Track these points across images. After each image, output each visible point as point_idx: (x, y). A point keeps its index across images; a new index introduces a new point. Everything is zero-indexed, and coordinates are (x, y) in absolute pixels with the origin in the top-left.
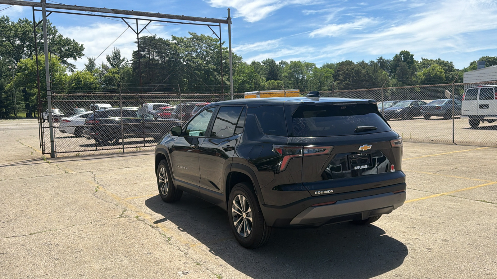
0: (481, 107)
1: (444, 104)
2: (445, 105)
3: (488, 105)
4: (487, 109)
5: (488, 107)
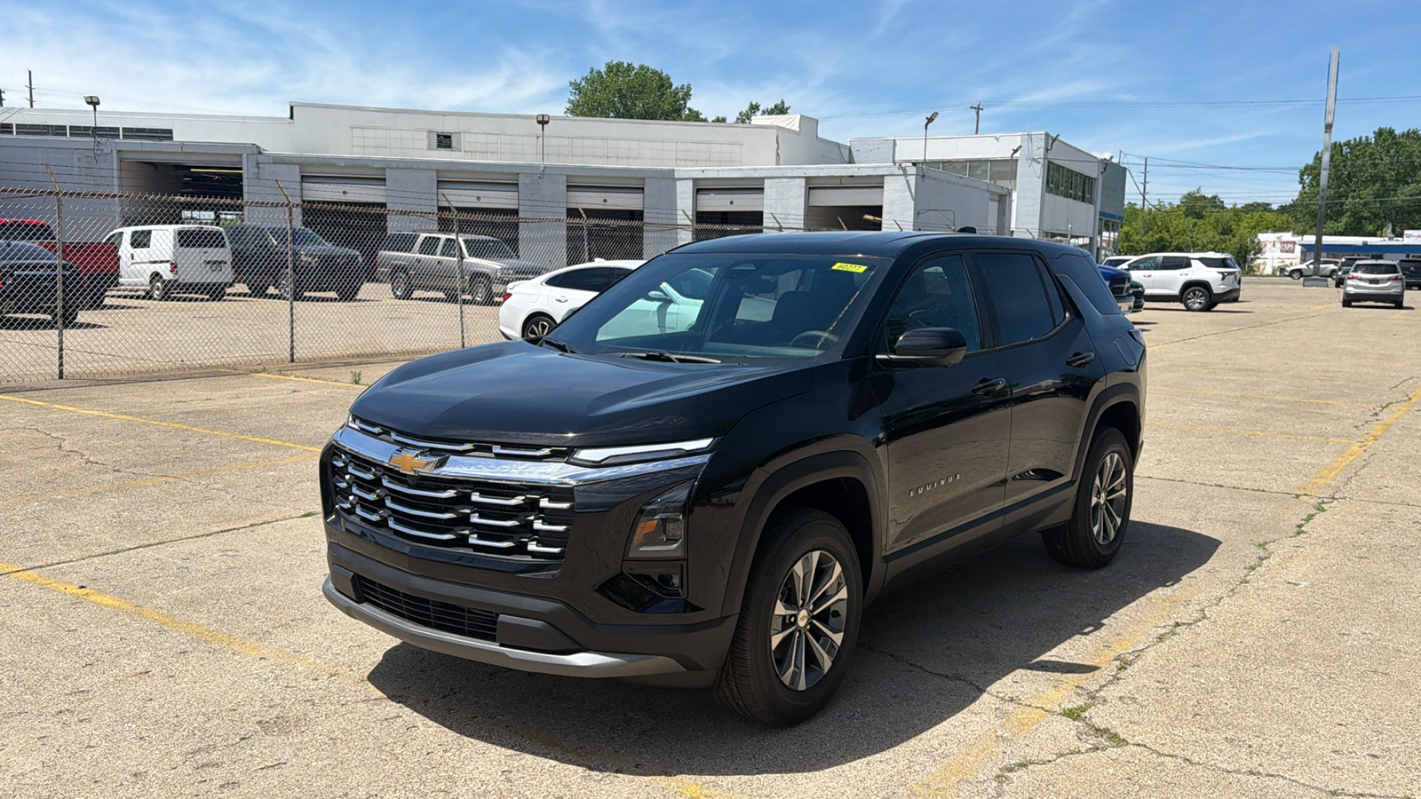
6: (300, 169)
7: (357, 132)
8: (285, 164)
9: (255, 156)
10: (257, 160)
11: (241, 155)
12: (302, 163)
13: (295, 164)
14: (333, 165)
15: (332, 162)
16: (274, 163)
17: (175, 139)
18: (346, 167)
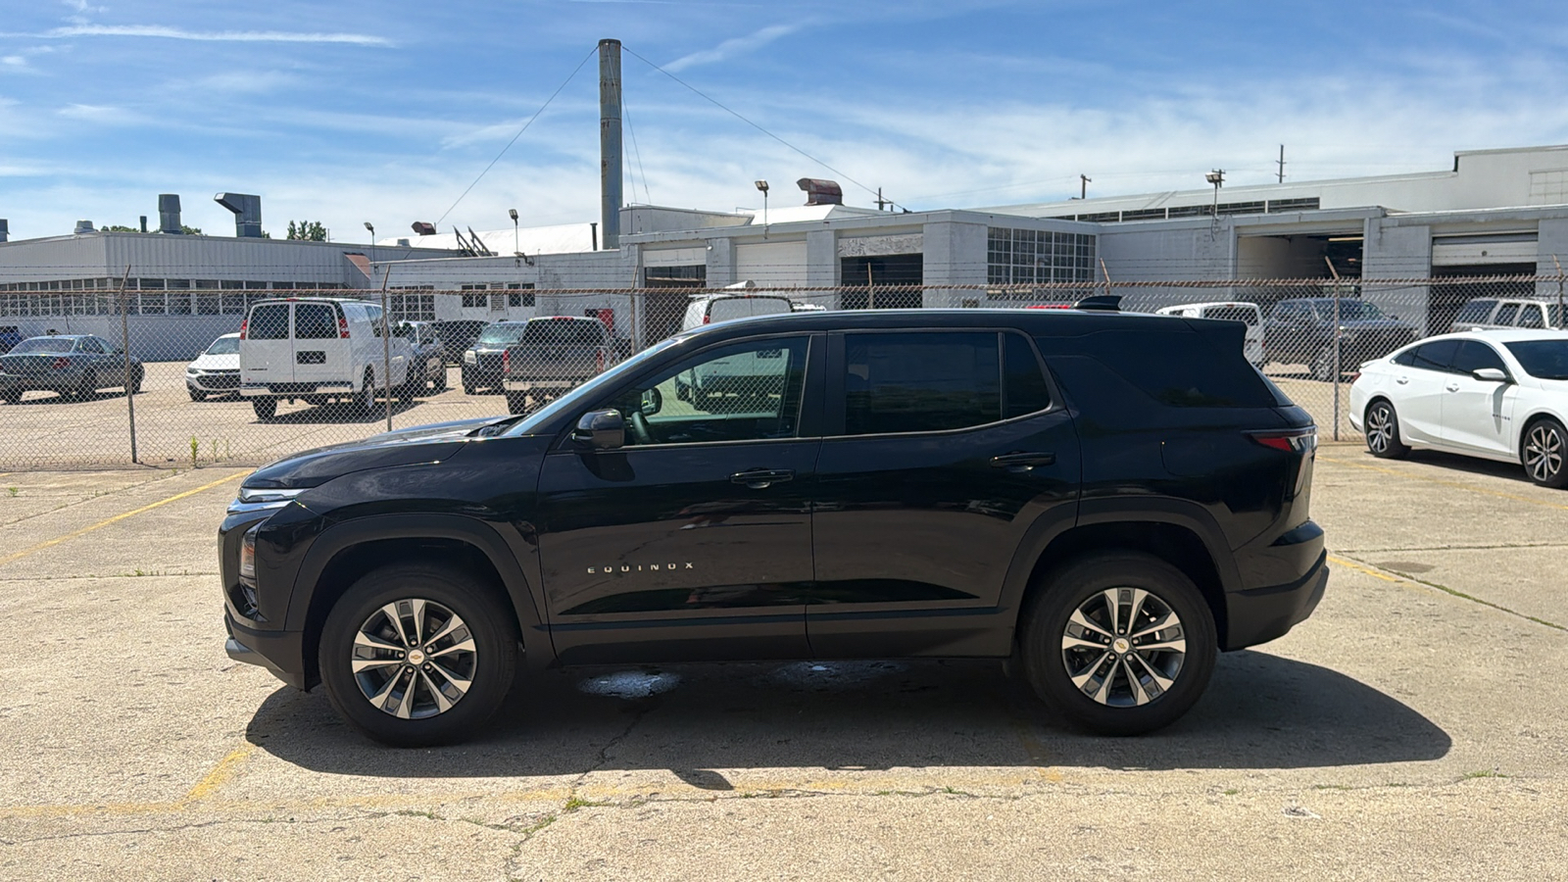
0: (304, 358)
1: (74, 352)
2: (78, 354)
3: (322, 353)
4: (321, 365)
5: (324, 357)
6: (1430, 230)
7: (1537, 178)
8: (1413, 225)
9: (1378, 220)
10: (1381, 223)
11: (1363, 220)
12: (1432, 223)
13: (1424, 225)
14: (1471, 222)
15: (1472, 217)
16: (1399, 226)
17: (1321, 207)
18: (1486, 222)
